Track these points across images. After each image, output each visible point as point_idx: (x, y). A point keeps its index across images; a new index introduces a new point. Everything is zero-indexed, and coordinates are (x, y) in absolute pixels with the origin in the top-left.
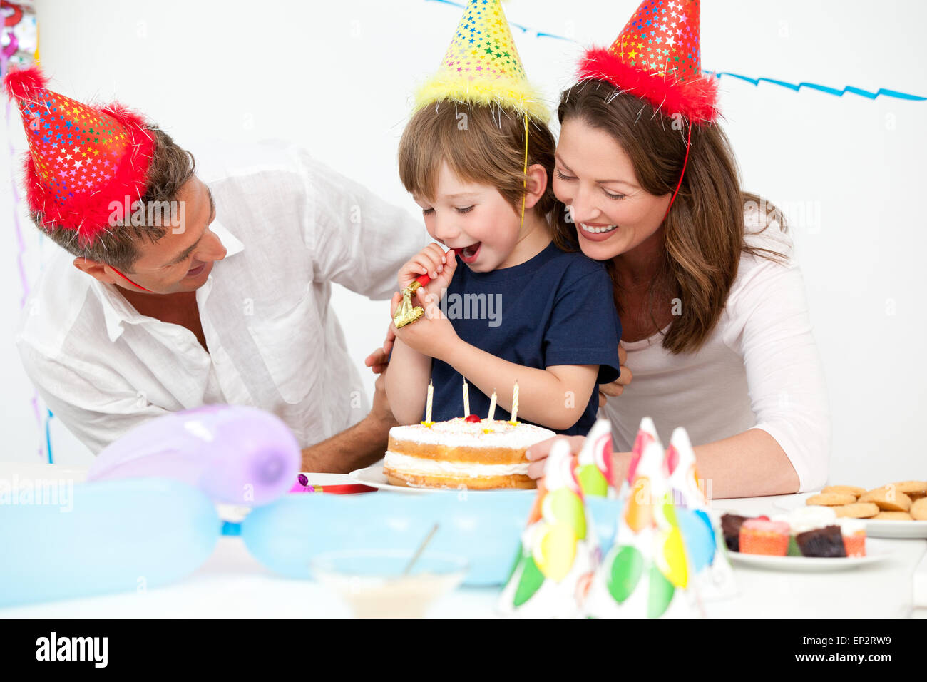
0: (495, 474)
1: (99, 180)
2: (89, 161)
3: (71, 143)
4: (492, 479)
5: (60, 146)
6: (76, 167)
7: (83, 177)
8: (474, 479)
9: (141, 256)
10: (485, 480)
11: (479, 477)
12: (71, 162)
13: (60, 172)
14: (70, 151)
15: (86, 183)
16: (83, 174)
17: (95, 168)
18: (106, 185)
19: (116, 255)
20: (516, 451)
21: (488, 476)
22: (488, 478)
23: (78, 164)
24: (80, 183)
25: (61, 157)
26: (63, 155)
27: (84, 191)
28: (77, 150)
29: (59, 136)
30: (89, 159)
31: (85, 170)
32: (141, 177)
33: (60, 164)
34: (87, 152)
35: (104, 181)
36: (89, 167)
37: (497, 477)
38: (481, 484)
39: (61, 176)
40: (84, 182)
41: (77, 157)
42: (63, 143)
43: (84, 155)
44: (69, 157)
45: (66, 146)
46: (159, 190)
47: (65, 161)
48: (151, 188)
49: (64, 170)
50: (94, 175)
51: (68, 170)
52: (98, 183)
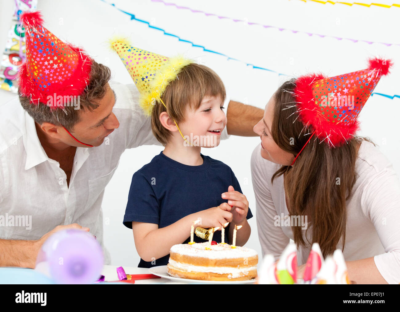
0: (200, 271)
1: (65, 76)
2: (61, 65)
3: (53, 54)
4: (198, 274)
5: (48, 56)
6: (54, 68)
7: (57, 74)
8: (189, 273)
9: (80, 121)
10: (194, 273)
11: (192, 272)
12: (52, 65)
13: (45, 71)
14: (52, 59)
15: (58, 77)
16: (57, 72)
17: (64, 69)
18: (68, 79)
19: (68, 119)
20: (212, 260)
21: (196, 272)
22: (196, 273)
23: (55, 66)
24: (55, 77)
25: (47, 62)
26: (48, 61)
27: (56, 82)
28: (55, 58)
29: (48, 50)
30: (61, 63)
31: (59, 70)
32: (87, 76)
33: (46, 66)
34: (61, 60)
35: (68, 77)
36: (61, 68)
37: (201, 273)
38: (192, 276)
39: (45, 73)
40: (58, 76)
41: (55, 62)
42: (49, 53)
43: (59, 61)
44: (51, 62)
45: (50, 56)
46: (97, 82)
47: (49, 64)
48: (93, 81)
49: (48, 69)
50: (63, 73)
51: (50, 69)
52: (64, 78)
